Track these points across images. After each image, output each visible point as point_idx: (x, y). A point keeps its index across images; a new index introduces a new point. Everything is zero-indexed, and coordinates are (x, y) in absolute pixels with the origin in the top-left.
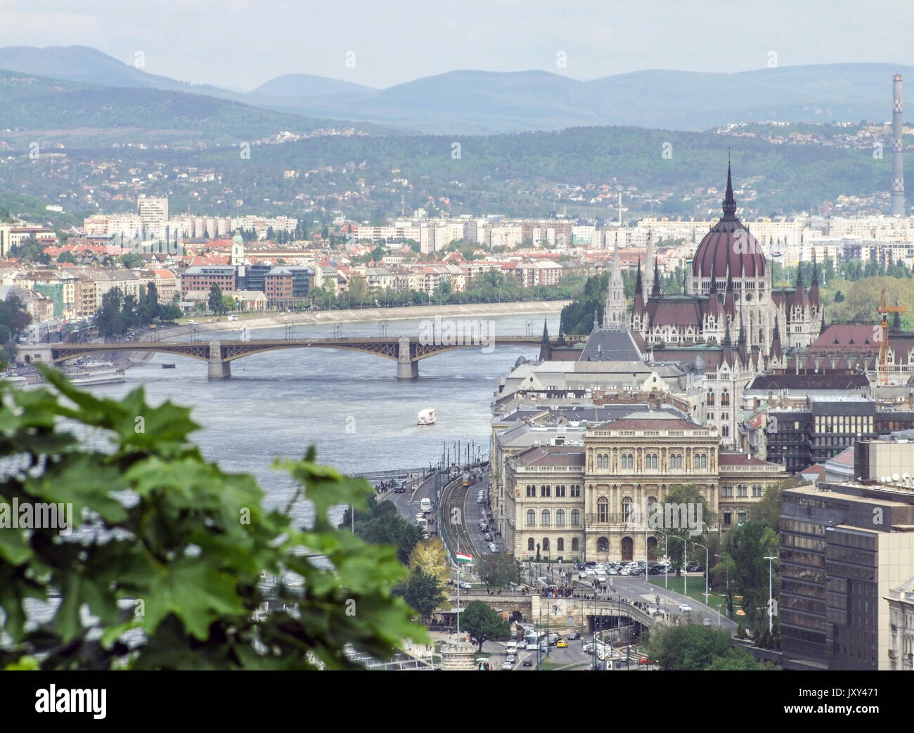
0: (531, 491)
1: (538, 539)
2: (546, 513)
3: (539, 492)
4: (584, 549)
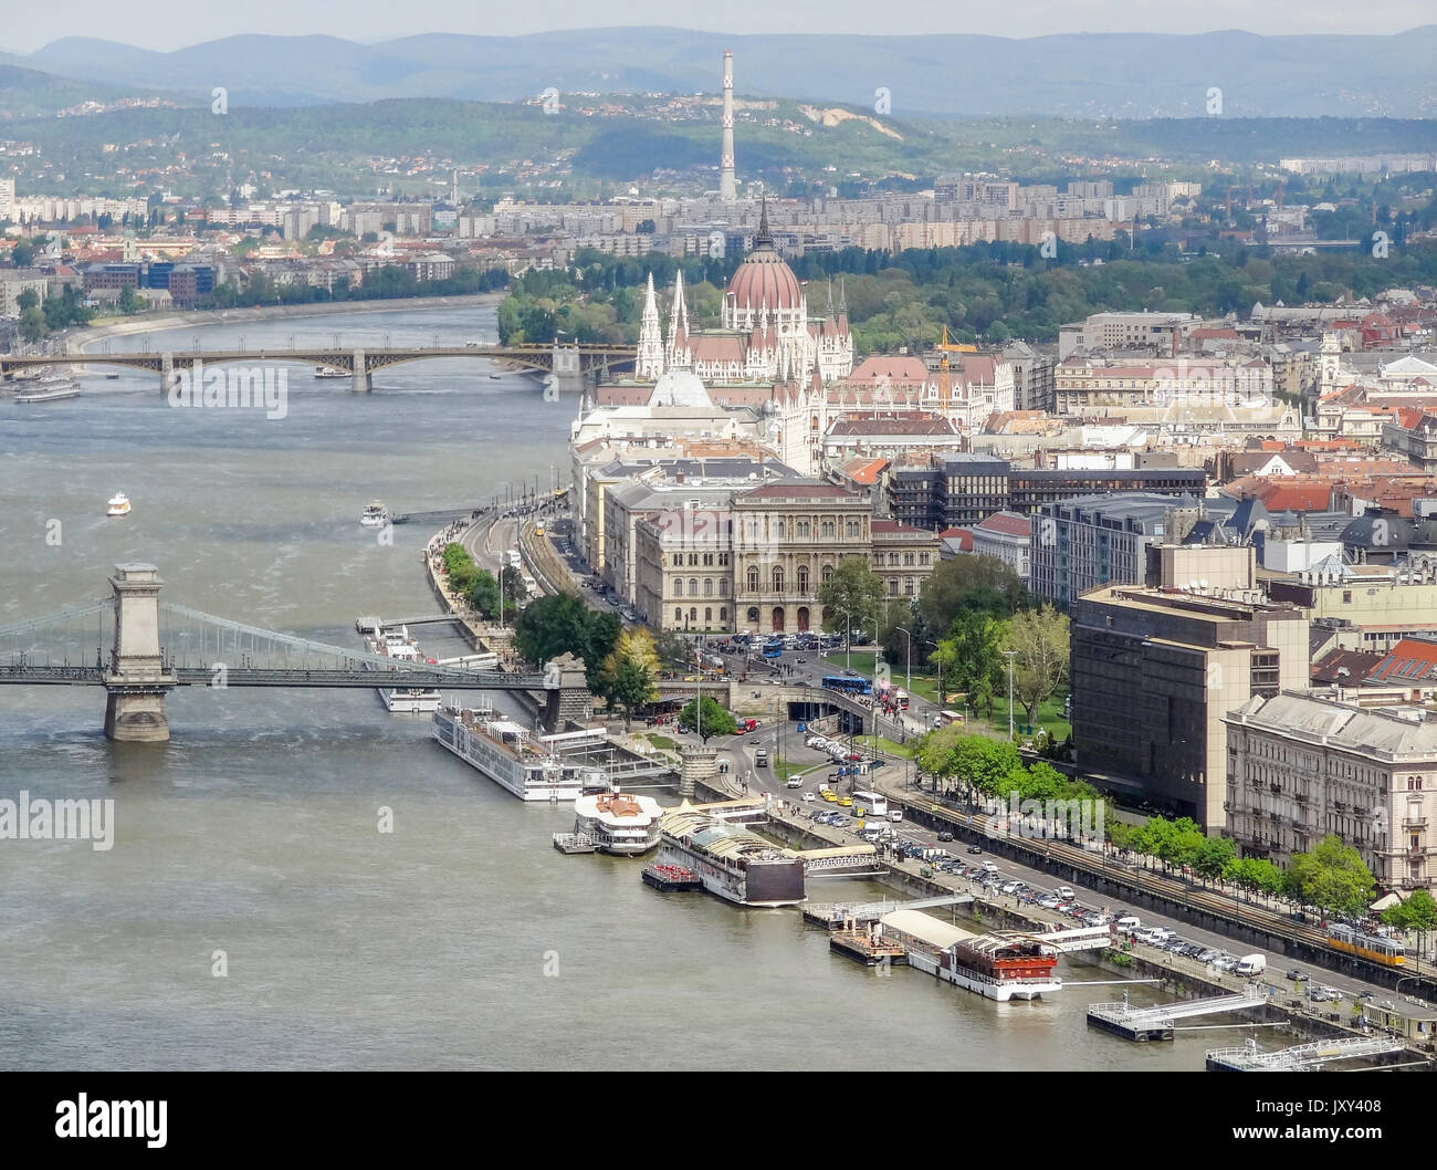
0: (678, 559)
1: (686, 609)
2: (693, 582)
3: (686, 560)
4: (733, 620)
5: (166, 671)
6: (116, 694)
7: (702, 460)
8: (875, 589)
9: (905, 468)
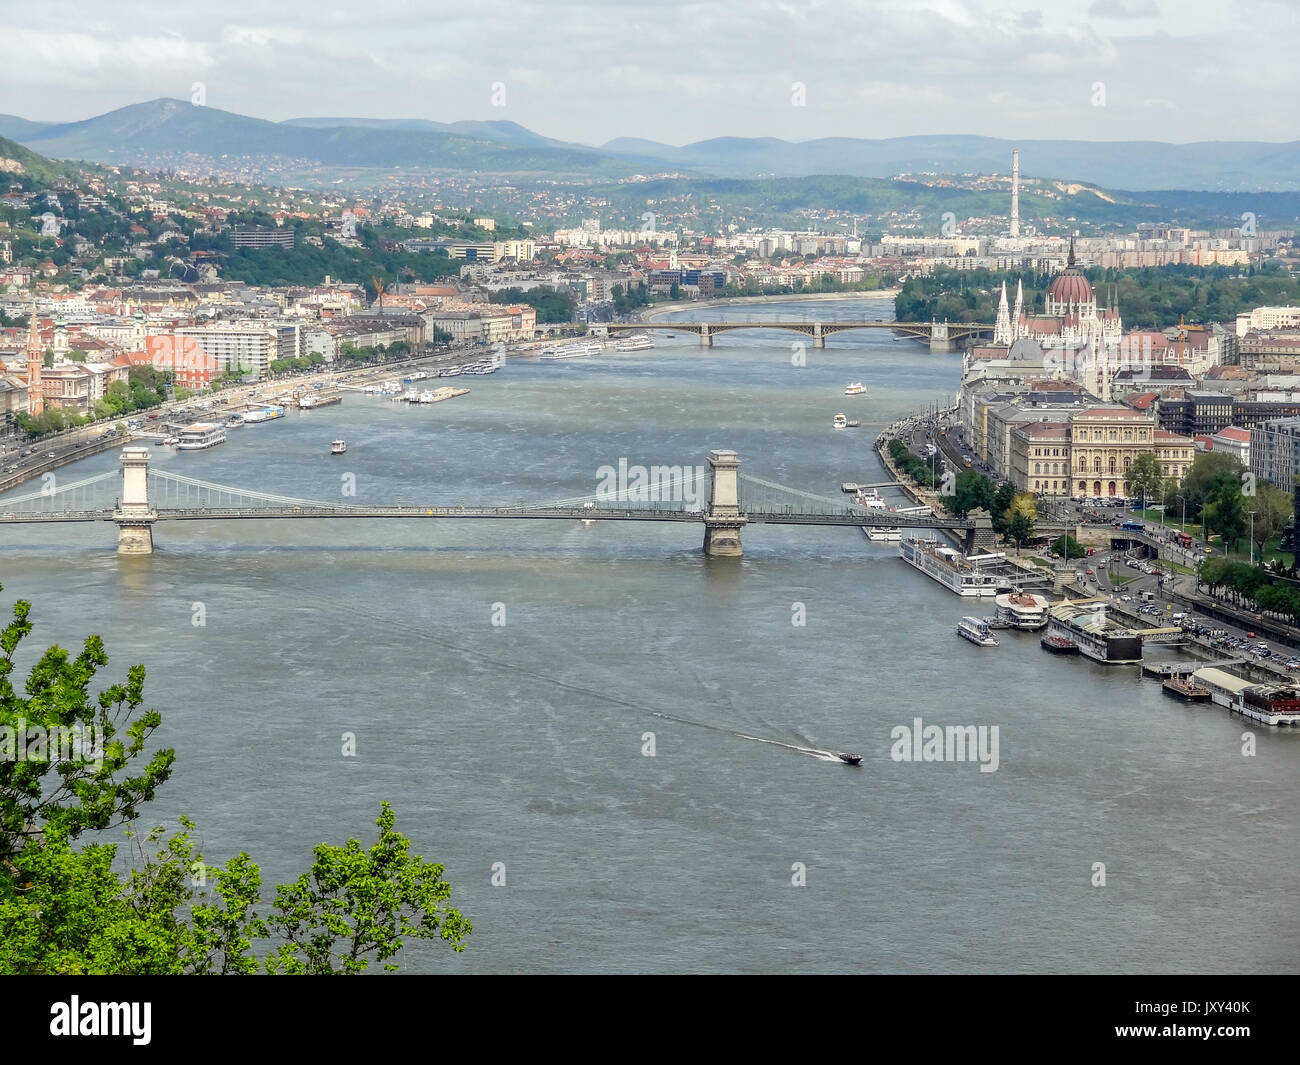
0: (1038, 452)
1: (1042, 481)
2: (1047, 466)
3: (1042, 453)
4: (1070, 488)
5: (741, 514)
6: (711, 528)
7: (1045, 392)
8: (1157, 472)
9: (1170, 400)
